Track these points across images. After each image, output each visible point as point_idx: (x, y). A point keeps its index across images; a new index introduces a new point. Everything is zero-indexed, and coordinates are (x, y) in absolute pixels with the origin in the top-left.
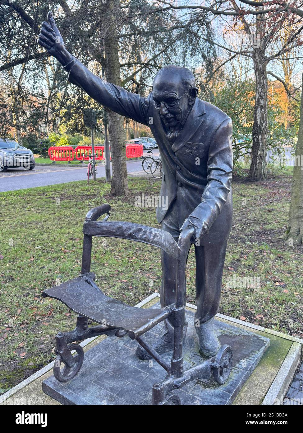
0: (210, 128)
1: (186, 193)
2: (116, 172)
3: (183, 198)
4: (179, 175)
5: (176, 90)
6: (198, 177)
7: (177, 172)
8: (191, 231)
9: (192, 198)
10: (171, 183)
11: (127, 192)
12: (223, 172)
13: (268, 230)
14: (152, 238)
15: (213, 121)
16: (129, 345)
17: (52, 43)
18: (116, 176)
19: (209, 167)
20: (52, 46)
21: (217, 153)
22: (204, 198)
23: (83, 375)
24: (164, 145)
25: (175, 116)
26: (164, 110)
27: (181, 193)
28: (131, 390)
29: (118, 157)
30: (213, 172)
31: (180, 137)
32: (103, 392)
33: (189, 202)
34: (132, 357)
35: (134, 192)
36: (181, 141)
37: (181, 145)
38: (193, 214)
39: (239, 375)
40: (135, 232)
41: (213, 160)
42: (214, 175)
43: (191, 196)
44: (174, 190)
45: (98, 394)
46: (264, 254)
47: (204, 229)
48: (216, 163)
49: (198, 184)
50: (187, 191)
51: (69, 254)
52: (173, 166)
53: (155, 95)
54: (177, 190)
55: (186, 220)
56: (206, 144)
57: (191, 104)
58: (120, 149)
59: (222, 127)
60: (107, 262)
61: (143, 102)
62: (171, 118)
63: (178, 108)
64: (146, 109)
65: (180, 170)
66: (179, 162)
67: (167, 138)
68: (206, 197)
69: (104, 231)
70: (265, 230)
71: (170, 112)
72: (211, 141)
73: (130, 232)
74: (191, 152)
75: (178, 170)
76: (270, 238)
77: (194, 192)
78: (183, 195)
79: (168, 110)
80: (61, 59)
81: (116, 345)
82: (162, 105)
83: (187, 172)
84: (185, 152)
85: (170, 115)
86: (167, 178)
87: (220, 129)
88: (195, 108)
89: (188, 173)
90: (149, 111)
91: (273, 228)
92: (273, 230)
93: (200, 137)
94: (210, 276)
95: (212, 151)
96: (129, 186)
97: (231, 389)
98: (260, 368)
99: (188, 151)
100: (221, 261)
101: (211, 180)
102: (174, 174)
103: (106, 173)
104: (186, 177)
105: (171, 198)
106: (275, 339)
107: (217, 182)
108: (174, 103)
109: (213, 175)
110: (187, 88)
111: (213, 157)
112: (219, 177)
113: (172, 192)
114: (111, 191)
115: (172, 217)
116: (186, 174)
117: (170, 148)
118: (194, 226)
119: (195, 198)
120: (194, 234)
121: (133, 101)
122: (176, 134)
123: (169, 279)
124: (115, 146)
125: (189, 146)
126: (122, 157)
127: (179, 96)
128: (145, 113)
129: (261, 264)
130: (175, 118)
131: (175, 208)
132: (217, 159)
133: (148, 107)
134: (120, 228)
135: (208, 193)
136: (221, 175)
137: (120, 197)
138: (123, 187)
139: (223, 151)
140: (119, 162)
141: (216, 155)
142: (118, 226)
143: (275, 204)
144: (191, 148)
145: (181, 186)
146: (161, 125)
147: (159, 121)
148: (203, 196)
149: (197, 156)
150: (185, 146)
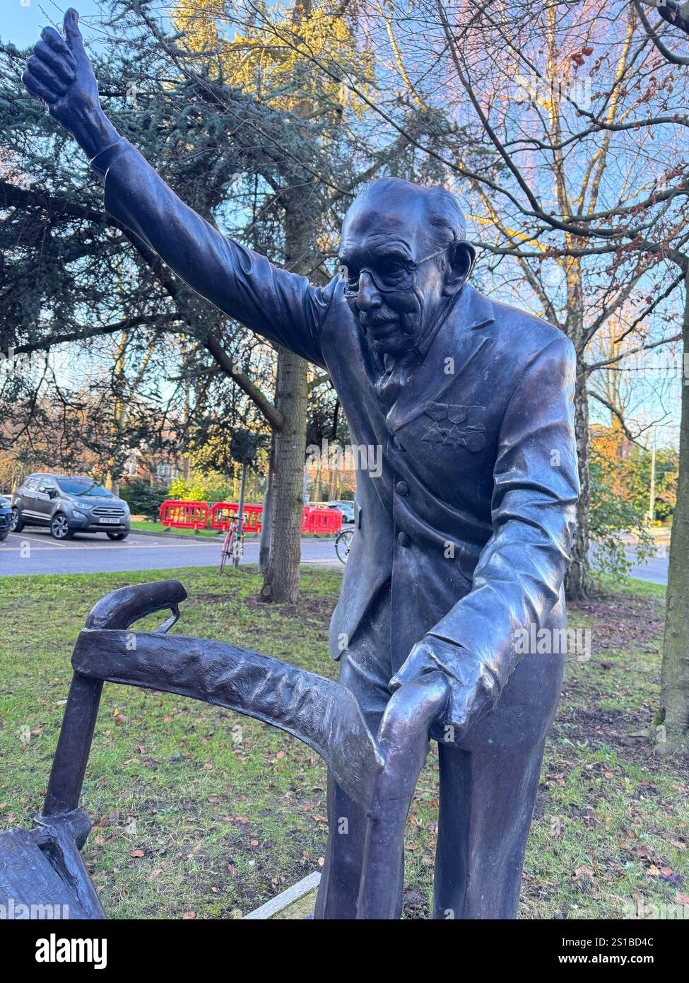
0: (507, 359)
1: (420, 567)
2: (278, 551)
3: (411, 583)
4: (402, 507)
5: (409, 235)
6: (459, 515)
7: (397, 498)
8: (435, 693)
9: (439, 584)
10: (377, 535)
11: (295, 596)
12: (546, 497)
13: (609, 713)
14: (293, 705)
15: (517, 340)
17: (63, 86)
18: (277, 558)
19: (499, 480)
20: (61, 94)
21: (530, 437)
22: (481, 574)
24: (363, 417)
25: (401, 316)
26: (367, 294)
27: (406, 566)
29: (286, 520)
30: (514, 497)
31: (412, 386)
33: (428, 597)
35: (311, 597)
36: (414, 400)
37: (416, 410)
38: (443, 628)
40: (239, 678)
41: (514, 458)
42: (516, 503)
44: (386, 555)
46: (608, 775)
47: (482, 690)
48: (523, 467)
49: (461, 538)
50: (424, 560)
51: (126, 727)
52: (385, 482)
54: (393, 554)
55: (416, 650)
56: (493, 407)
57: (451, 291)
58: (292, 505)
59: (544, 359)
61: (315, 296)
62: (387, 321)
63: (413, 289)
65: (407, 494)
66: (404, 465)
67: (373, 391)
68: (490, 573)
69: (138, 667)
70: (600, 710)
71: (386, 301)
72: (511, 397)
73: (226, 676)
74: (444, 434)
75: (399, 493)
76: (614, 733)
77: (444, 564)
78: (412, 571)
79: (382, 294)
80: (85, 134)
82: (364, 280)
83: (426, 497)
84: (425, 431)
85: (386, 313)
86: (366, 520)
87: (539, 367)
88: (463, 306)
89: (429, 503)
90: (329, 318)
91: (618, 707)
92: (619, 713)
93: (473, 388)
94: (485, 859)
95: (512, 430)
96: (303, 584)
99: (433, 429)
101: (504, 520)
102: (389, 504)
103: (261, 554)
104: (423, 517)
105: (373, 580)
107: (530, 528)
108: (400, 276)
109: (514, 505)
110: (441, 238)
111: (514, 450)
112: (535, 511)
113: (379, 562)
114: (262, 591)
115: (374, 642)
116: (423, 507)
117: (380, 420)
118: (445, 674)
119: (449, 586)
120: (445, 707)
122: (401, 379)
124: (282, 497)
126: (293, 522)
127: (419, 257)
128: (317, 325)
129: (604, 804)
130: (401, 324)
131: (385, 613)
132: (528, 455)
133: (327, 309)
134: (194, 660)
135: (497, 561)
136: (539, 506)
137: (278, 605)
138: (287, 583)
139: (548, 432)
140: (286, 531)
141: (526, 441)
142: (187, 652)
143: (614, 651)
144: (444, 421)
145: (407, 544)
146: (359, 354)
147: (356, 345)
148: (476, 571)
149: (461, 446)
150: (425, 414)
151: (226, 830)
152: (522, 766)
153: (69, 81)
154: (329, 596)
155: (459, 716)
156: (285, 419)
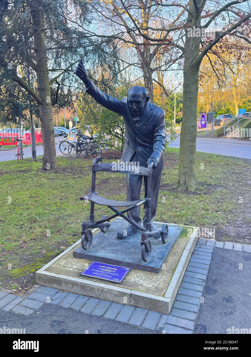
0: (156, 116)
1: (141, 149)
2: (47, 151)
3: (140, 152)
4: (138, 140)
5: (141, 98)
6: (148, 140)
7: (137, 138)
8: (153, 163)
9: (145, 152)
10: (132, 145)
15: (157, 112)
16: (110, 235)
17: (82, 73)
18: (47, 154)
19: (155, 135)
20: (82, 75)
21: (160, 128)
22: (155, 149)
23: (93, 247)
26: (135, 107)
27: (139, 149)
28: (122, 249)
29: (49, 140)
30: (158, 137)
31: (140, 120)
32: (108, 251)
33: (143, 154)
34: (114, 239)
35: (61, 167)
36: (141, 122)
37: (141, 124)
38: (152, 156)
39: (172, 239)
41: (157, 131)
42: (158, 138)
43: (144, 151)
44: (135, 148)
45: (106, 252)
46: (167, 196)
47: (158, 163)
48: (159, 133)
49: (148, 144)
50: (142, 148)
52: (135, 136)
53: (130, 99)
54: (136, 148)
55: (149, 159)
56: (154, 123)
57: (146, 104)
58: (50, 134)
59: (161, 115)
60: (67, 207)
61: (120, 102)
62: (137, 111)
63: (141, 106)
64: (122, 106)
65: (139, 137)
66: (139, 133)
67: (133, 121)
71: (137, 108)
72: (156, 122)
74: (146, 128)
75: (138, 137)
76: (167, 188)
77: (146, 148)
78: (140, 150)
79: (136, 107)
81: (103, 236)
82: (134, 104)
84: (143, 127)
86: (130, 142)
87: (160, 117)
88: (148, 106)
89: (143, 138)
93: (151, 120)
95: (157, 127)
97: (170, 244)
98: (181, 238)
99: (145, 127)
100: (158, 185)
101: (157, 141)
102: (136, 139)
103: (33, 154)
104: (142, 141)
106: (185, 228)
107: (161, 142)
108: (139, 104)
110: (145, 97)
111: (157, 130)
112: (161, 139)
113: (133, 149)
114: (43, 167)
116: (142, 139)
117: (134, 126)
118: (153, 161)
119: (147, 152)
120: (154, 165)
121: (115, 102)
122: (138, 119)
123: (133, 196)
124: (46, 131)
125: (145, 125)
126: (52, 140)
127: (142, 101)
128: (121, 108)
130: (139, 111)
131: (135, 158)
132: (159, 131)
133: (123, 105)
135: (157, 147)
136: (162, 138)
137: (51, 171)
138: (53, 163)
139: (162, 127)
140: (50, 144)
141: (159, 129)
144: (146, 126)
145: (139, 146)
146: (130, 114)
147: (129, 112)
148: (153, 149)
149: (149, 129)
150: (143, 124)
151: (83, 217)
152: (159, 178)
153: (84, 73)
154: (67, 166)
155: (156, 166)
156: (43, 100)
